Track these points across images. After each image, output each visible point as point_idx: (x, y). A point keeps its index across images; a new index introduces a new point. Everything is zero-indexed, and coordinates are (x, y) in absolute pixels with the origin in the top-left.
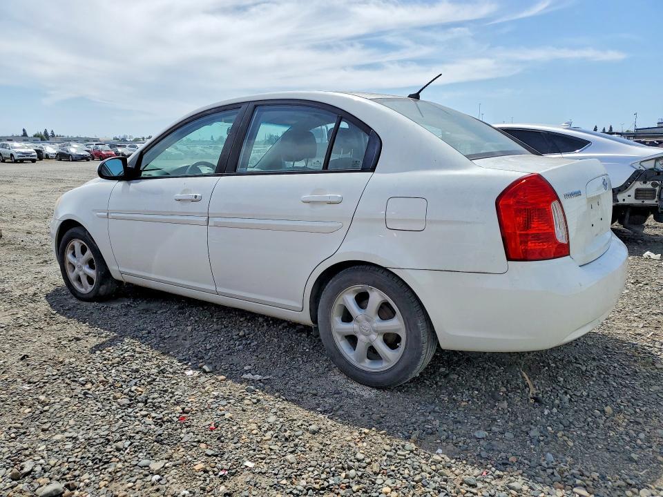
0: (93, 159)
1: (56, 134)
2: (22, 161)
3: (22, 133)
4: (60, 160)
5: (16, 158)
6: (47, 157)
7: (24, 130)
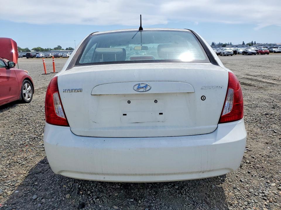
0: (258, 54)
1: (256, 43)
2: (228, 55)
3: (242, 43)
4: (243, 55)
5: (225, 54)
6: (239, 53)
7: (243, 42)
